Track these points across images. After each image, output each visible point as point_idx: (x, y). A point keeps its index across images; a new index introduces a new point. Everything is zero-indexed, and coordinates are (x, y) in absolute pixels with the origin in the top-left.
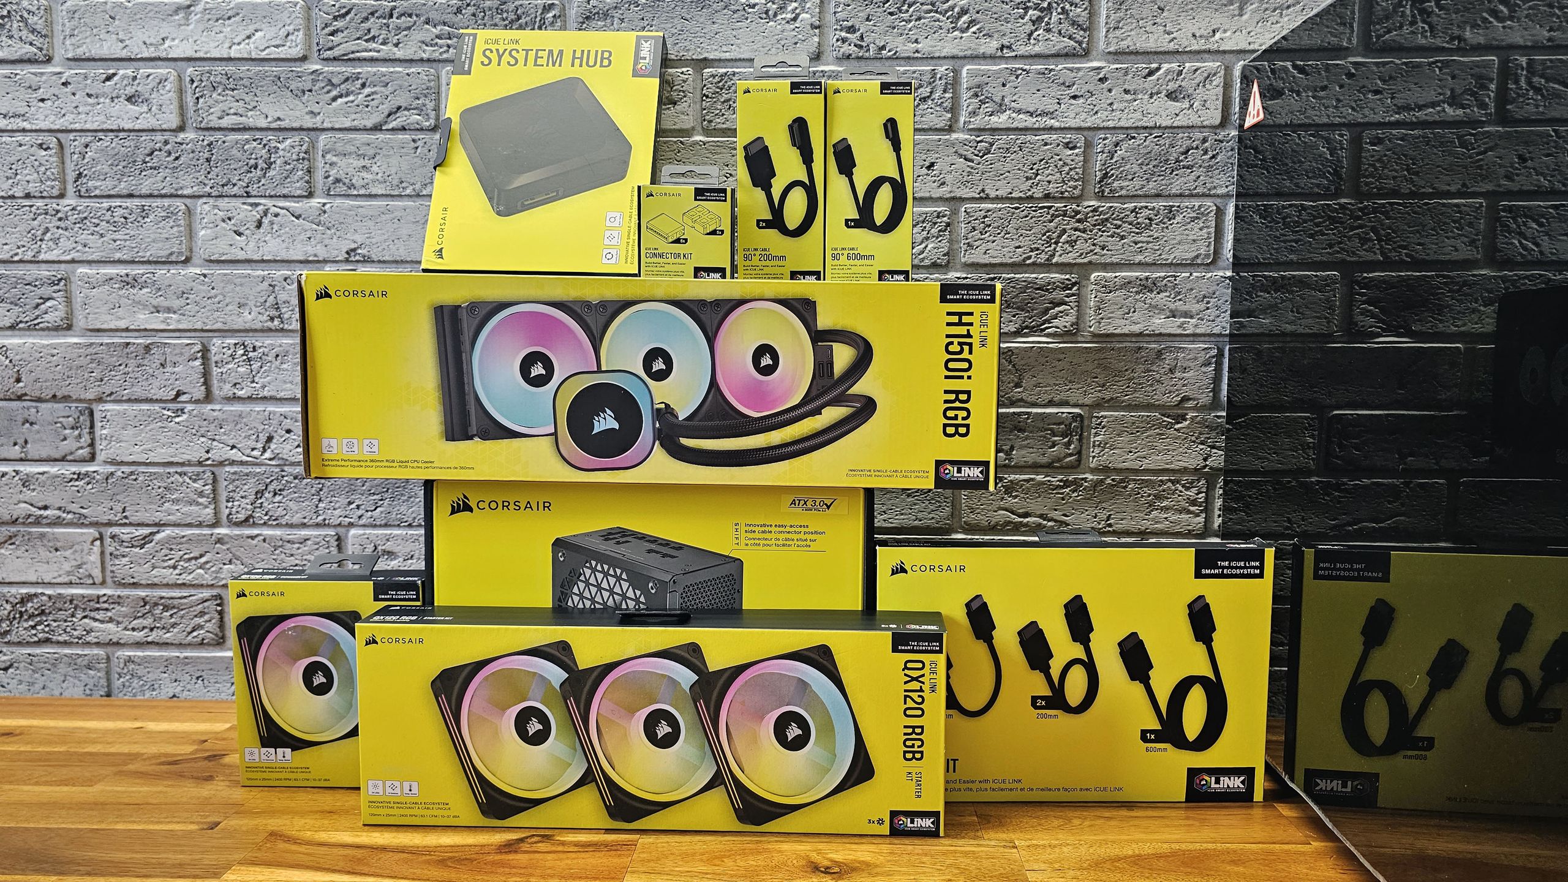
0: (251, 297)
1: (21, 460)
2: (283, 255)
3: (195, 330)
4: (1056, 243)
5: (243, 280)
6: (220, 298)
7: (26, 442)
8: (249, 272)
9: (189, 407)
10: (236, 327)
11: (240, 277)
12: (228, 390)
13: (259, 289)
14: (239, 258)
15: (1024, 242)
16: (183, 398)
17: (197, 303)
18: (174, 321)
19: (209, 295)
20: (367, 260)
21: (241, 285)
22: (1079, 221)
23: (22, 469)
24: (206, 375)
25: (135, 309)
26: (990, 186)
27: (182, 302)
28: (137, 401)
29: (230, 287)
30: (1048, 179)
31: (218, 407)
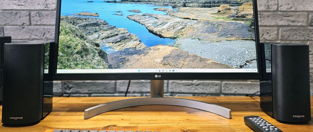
0: (41, 3)
3: (28, 10)
6: (34, 3)
9: (26, 27)
10: (37, 9)
12: (35, 23)
16: (25, 25)
17: (28, 4)
18: (23, 8)
24: (30, 19)
28: (14, 25)
31: (32, 27)
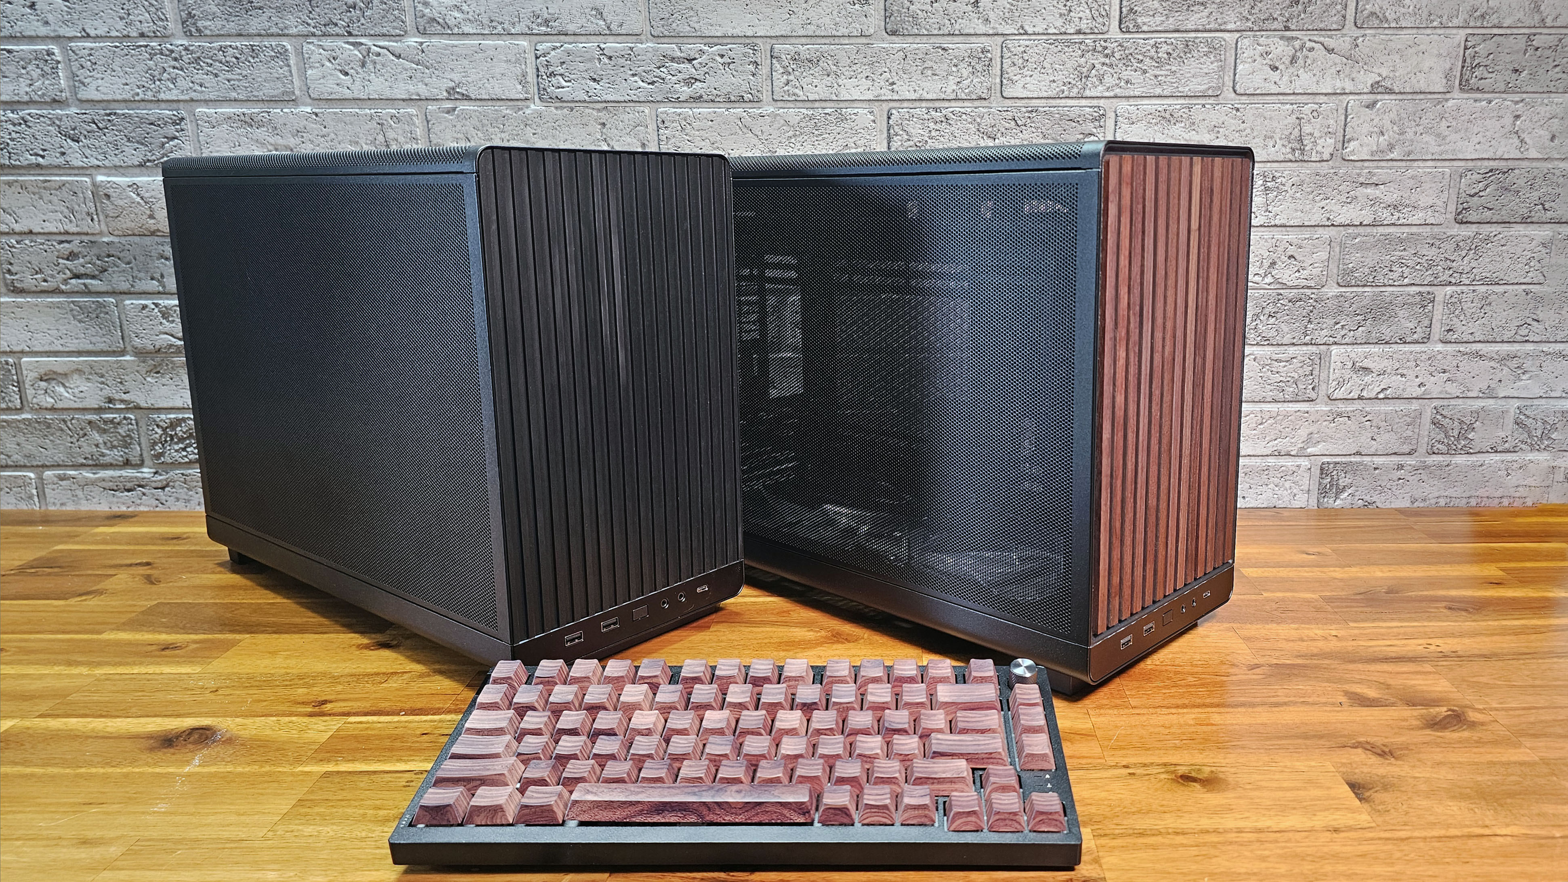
0: (361, 135)
1: (159, 293)
2: (388, 94)
4: (1087, 77)
5: (352, 119)
6: (332, 136)
7: (162, 276)
8: (357, 110)
11: (349, 116)
13: (367, 127)
14: (347, 97)
15: (1059, 77)
17: (312, 142)
19: (322, 133)
20: (468, 98)
21: (351, 124)
22: (1107, 56)
23: (160, 302)
25: (253, 147)
26: (1028, 22)
27: (298, 140)
29: (341, 126)
30: (1079, 15)
